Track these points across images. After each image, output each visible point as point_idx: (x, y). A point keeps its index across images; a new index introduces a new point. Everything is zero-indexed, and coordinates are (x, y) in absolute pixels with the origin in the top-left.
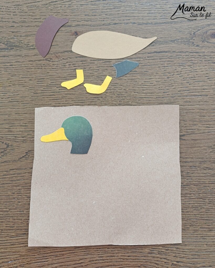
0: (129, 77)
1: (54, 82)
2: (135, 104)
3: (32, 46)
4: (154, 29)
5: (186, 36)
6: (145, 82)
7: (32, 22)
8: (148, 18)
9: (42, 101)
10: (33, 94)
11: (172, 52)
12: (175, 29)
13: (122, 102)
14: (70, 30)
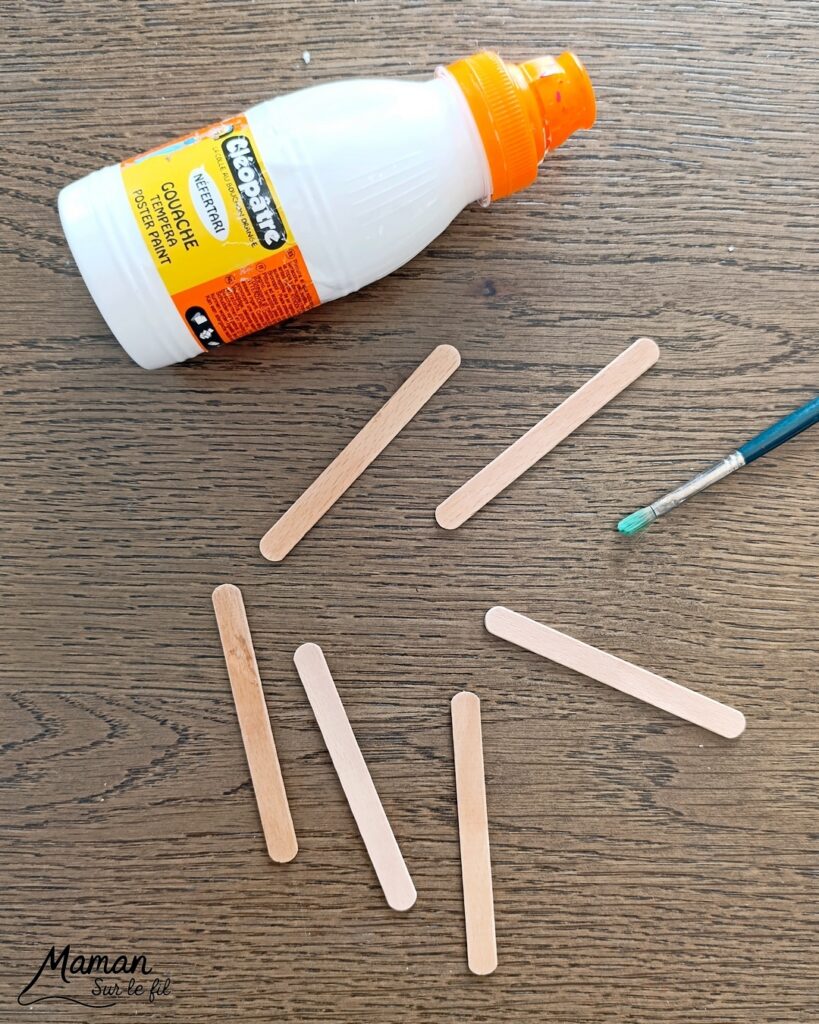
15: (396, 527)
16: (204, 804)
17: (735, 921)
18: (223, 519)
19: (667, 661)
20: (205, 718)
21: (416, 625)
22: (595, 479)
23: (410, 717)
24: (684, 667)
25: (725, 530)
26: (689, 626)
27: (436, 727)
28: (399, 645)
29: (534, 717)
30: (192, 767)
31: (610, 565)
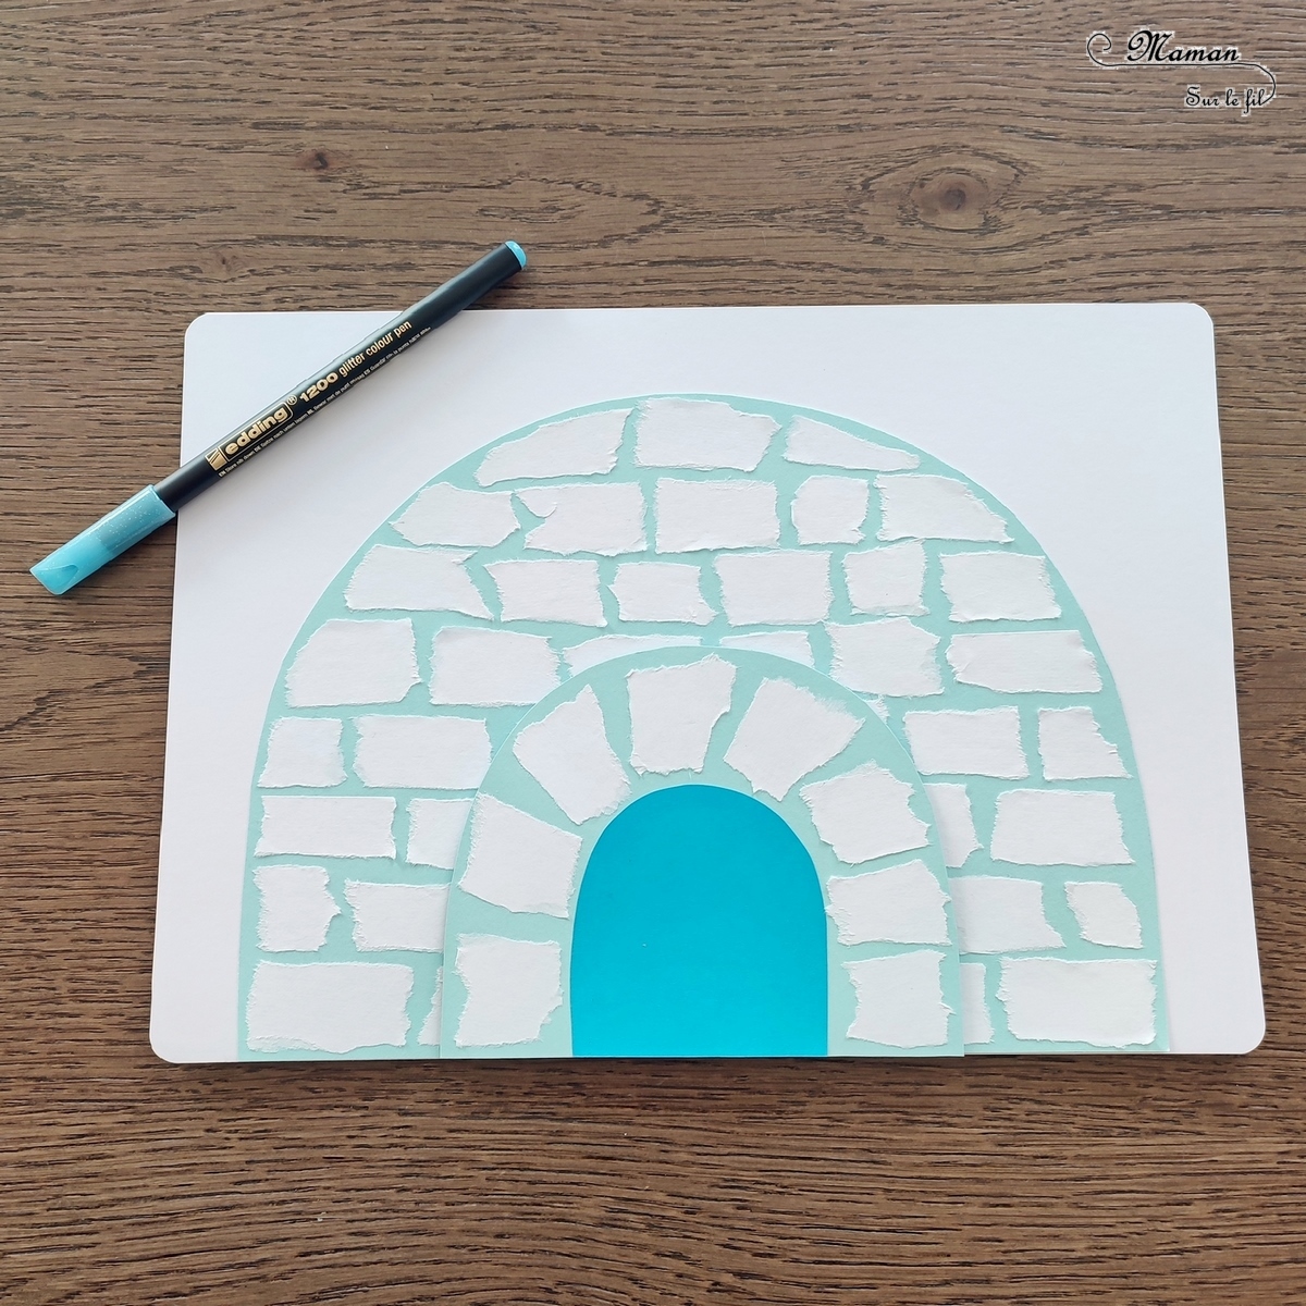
3: (113, 206)
4: (682, 159)
5: (827, 196)
7: (119, 97)
8: (656, 107)
9: (135, 460)
10: (95, 425)
11: (761, 263)
12: (779, 164)
14: (292, 142)
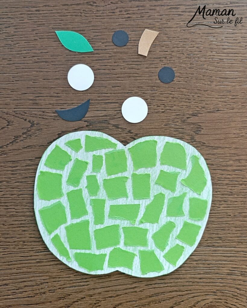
0: (204, 31)
1: (98, 36)
2: (213, 68)
6: (227, 37)
13: (195, 65)
15: (102, 50)
16: (41, 147)
17: (226, 179)
18: (42, 50)
19: (197, 91)
20: (39, 118)
21: (110, 83)
22: (169, 30)
23: (110, 115)
24: (203, 93)
25: (215, 46)
26: (204, 79)
27: (119, 118)
28: (105, 90)
29: (152, 113)
30: (36, 135)
31: (176, 59)
